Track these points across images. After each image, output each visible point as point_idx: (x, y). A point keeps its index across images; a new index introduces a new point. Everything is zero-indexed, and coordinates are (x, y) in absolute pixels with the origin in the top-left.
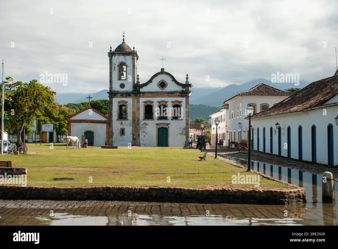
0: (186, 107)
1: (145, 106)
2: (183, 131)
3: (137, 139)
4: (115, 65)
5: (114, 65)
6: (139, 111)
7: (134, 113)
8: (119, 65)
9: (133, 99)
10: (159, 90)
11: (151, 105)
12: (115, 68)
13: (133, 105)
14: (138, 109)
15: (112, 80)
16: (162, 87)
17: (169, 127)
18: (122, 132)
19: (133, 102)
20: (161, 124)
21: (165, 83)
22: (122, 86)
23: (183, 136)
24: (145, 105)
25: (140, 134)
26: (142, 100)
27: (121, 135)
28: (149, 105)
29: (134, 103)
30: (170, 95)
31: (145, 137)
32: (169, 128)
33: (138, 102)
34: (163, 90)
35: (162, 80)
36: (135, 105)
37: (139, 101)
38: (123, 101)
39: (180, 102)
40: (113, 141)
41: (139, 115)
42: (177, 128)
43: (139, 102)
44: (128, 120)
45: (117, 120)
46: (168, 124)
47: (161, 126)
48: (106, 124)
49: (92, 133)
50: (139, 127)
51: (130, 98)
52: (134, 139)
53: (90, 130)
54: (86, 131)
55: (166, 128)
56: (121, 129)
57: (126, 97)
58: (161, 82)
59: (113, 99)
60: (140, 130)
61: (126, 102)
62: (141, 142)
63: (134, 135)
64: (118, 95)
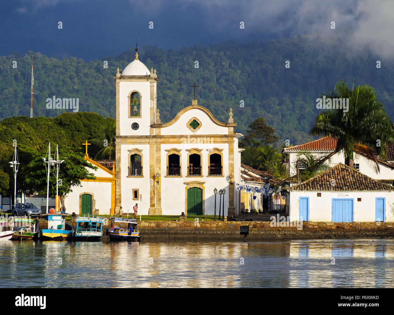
0: (229, 157)
3: (157, 205)
6: (160, 164)
7: (151, 166)
8: (130, 96)
9: (150, 146)
11: (177, 155)
13: (151, 155)
14: (158, 160)
15: (119, 117)
16: (195, 128)
18: (136, 194)
19: (151, 150)
20: (192, 183)
21: (198, 122)
22: (135, 126)
24: (169, 155)
25: (162, 198)
26: (164, 147)
27: (133, 199)
28: (174, 155)
29: (153, 152)
32: (204, 188)
33: (159, 150)
34: (194, 133)
35: (193, 117)
36: (153, 155)
37: (160, 148)
38: (136, 149)
39: (221, 150)
41: (160, 169)
44: (144, 176)
45: (127, 177)
46: (203, 183)
47: (192, 186)
48: (111, 183)
49: (91, 195)
50: (160, 187)
51: (147, 144)
52: (152, 205)
53: (88, 192)
54: (82, 193)
55: (199, 188)
56: (133, 190)
57: (140, 143)
58: (192, 121)
59: (122, 145)
60: (161, 192)
61: (141, 151)
62: (162, 209)
63: (152, 199)
64: (128, 140)
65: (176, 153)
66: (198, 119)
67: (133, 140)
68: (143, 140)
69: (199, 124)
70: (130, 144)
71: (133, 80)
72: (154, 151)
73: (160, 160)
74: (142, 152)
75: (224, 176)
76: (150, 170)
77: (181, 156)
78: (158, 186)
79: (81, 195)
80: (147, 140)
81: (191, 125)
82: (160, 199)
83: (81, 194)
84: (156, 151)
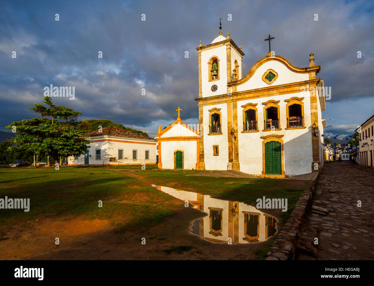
0: (311, 106)
1: (245, 112)
3: (235, 160)
6: (237, 120)
7: (229, 123)
9: (228, 104)
10: (264, 85)
11: (253, 110)
13: (229, 112)
14: (235, 117)
16: (270, 81)
18: (216, 150)
19: (228, 108)
20: (269, 136)
21: (274, 73)
22: (214, 88)
24: (245, 110)
26: (240, 103)
27: (215, 155)
28: (250, 110)
30: (282, 90)
32: (283, 142)
33: (235, 107)
34: (271, 85)
35: (269, 70)
36: (231, 113)
37: (236, 105)
38: (215, 109)
39: (301, 99)
41: (237, 125)
43: (237, 108)
44: (222, 133)
45: (208, 134)
46: (282, 136)
48: (196, 141)
49: (182, 152)
50: (237, 143)
51: (224, 103)
52: (231, 161)
53: (180, 150)
54: (176, 150)
55: (278, 142)
56: (213, 146)
57: (219, 103)
58: (268, 74)
59: (204, 107)
60: (239, 147)
61: (219, 110)
62: (240, 164)
63: (230, 154)
64: (209, 102)
65: (252, 108)
66: (274, 70)
67: (212, 101)
68: (221, 100)
69: (275, 75)
70: (210, 105)
71: (211, 47)
72: (231, 109)
73: (237, 117)
74: (221, 111)
75: (306, 127)
76: (228, 127)
77: (257, 110)
78: (236, 142)
79: (175, 152)
80: (225, 99)
81: (266, 78)
82: (238, 154)
84: (233, 109)
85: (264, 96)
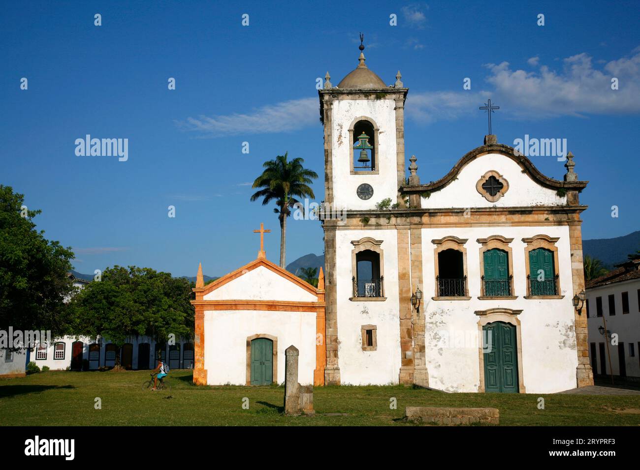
0: (572, 255)
1: (440, 254)
2: (568, 336)
3: (416, 362)
4: (341, 128)
5: (339, 128)
6: (421, 270)
7: (403, 277)
8: (352, 128)
9: (398, 233)
10: (482, 202)
11: (457, 251)
12: (340, 136)
13: (401, 251)
14: (417, 263)
15: (331, 173)
16: (493, 194)
17: (519, 322)
18: (369, 338)
19: (400, 241)
20: (494, 311)
21: (501, 181)
22: (365, 191)
23: (567, 350)
24: (440, 250)
25: (427, 344)
26: (429, 234)
27: (364, 349)
28: (450, 251)
29: (405, 245)
30: (516, 217)
31: (441, 355)
32: (520, 324)
33: (417, 240)
34: (494, 203)
35: (490, 171)
36: (406, 253)
37: (420, 238)
38: (369, 240)
39: (553, 241)
40: (338, 369)
41: (421, 282)
42: (548, 326)
43: (420, 243)
44: (386, 298)
45: (351, 299)
46: (518, 312)
47: (492, 319)
48: (315, 314)
49: (272, 341)
50: (422, 321)
51: (391, 229)
52: (407, 362)
53: (265, 334)
54: (252, 336)
55: (509, 323)
56: (362, 327)
57: (377, 227)
58: (488, 179)
59: (338, 232)
60: (426, 332)
61: (379, 243)
62: (429, 372)
63: (404, 346)
64: (352, 221)
65: (455, 247)
66: (501, 174)
68: (382, 221)
69: (501, 184)
70: (355, 229)
72: (408, 243)
73: (421, 262)
74: (382, 246)
75: (563, 296)
76: (400, 285)
77: (466, 253)
78: (419, 318)
79: (250, 340)
80: (392, 220)
81: (484, 186)
82: (423, 348)
83: (250, 337)
84: (412, 244)
85: (480, 224)
